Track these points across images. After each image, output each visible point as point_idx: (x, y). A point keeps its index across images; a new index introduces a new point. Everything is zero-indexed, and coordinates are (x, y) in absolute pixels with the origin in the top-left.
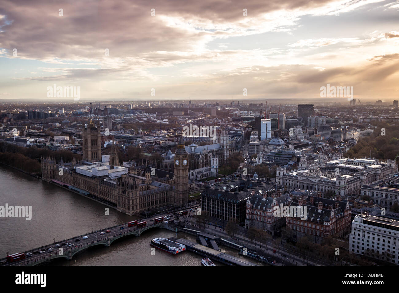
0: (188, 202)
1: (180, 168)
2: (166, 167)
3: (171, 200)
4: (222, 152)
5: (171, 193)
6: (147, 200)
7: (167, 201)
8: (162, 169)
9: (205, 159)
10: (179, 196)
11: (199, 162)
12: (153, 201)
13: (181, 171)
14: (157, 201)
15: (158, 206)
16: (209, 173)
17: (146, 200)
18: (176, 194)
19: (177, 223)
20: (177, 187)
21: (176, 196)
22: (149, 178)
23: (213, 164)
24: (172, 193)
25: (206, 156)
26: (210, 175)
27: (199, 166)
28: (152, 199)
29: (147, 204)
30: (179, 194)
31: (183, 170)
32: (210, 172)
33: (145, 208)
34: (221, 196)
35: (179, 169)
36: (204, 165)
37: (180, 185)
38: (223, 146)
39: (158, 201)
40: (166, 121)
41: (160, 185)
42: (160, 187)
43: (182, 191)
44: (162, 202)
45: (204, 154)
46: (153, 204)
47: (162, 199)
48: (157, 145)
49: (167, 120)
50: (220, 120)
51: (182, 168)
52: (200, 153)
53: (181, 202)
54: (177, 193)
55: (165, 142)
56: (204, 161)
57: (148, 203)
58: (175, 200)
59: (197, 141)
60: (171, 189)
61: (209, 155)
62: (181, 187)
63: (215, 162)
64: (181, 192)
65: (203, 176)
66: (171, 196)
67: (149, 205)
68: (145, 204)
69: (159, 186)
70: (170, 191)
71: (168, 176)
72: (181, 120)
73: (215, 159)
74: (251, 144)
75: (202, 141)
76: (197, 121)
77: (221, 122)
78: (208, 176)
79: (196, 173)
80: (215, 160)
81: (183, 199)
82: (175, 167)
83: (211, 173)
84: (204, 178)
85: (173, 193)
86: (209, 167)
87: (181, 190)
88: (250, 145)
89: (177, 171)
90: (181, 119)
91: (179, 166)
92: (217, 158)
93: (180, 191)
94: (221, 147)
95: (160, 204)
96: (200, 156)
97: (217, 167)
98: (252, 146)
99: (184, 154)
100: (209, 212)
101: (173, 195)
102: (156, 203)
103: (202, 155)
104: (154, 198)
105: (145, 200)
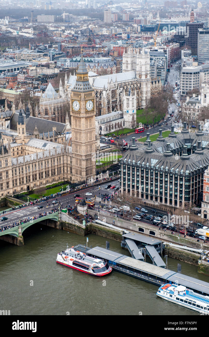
0: (95, 173)
1: (81, 115)
2: (46, 114)
3: (66, 172)
4: (139, 85)
5: (65, 158)
6: (25, 172)
7: (59, 172)
8: (40, 116)
9: (113, 97)
10: (81, 165)
11: (102, 103)
12: (35, 173)
13: (83, 120)
14: (42, 173)
15: (44, 182)
16: (121, 122)
17: (23, 172)
18: (74, 160)
19: (83, 211)
20: (77, 147)
21: (74, 163)
22: (23, 133)
23: (128, 106)
24: (66, 160)
25: (114, 92)
26: (123, 126)
27: (102, 111)
28: (34, 170)
29: (25, 179)
30: (81, 160)
31: (86, 118)
32: (122, 120)
33: (22, 186)
34: (158, 163)
35: (80, 118)
36: (111, 109)
37: (80, 146)
38: (140, 76)
39: (44, 174)
40: (29, 33)
41: (45, 145)
42: (45, 148)
43: (86, 156)
44: (50, 175)
45: (110, 90)
46: (35, 179)
47: (50, 169)
48: (24, 75)
49: (30, 31)
50: (120, 31)
51: (84, 115)
52: (104, 88)
53: (84, 174)
54: (77, 159)
55: (36, 70)
56: (111, 102)
57: (26, 177)
58: (73, 171)
59: (92, 67)
60: (65, 153)
61: (118, 91)
62: (83, 148)
63: (130, 103)
64: (84, 158)
65: (111, 127)
66: (65, 165)
67: (28, 181)
68: (21, 180)
69: (43, 148)
70: (63, 156)
71: (54, 129)
72: (55, 30)
73: (131, 97)
74: (186, 72)
75: (99, 68)
76: (81, 31)
77: (124, 33)
78: (118, 127)
79: (98, 122)
80: (131, 99)
81: (87, 168)
82: (71, 114)
83: (124, 121)
84: (112, 131)
85: (69, 159)
86: (120, 112)
87: (83, 154)
88: (184, 73)
89: (76, 121)
90: (53, 29)
91: (79, 112)
92: (133, 97)
93: (81, 156)
94: (138, 77)
95: (47, 179)
96: (104, 92)
97: (133, 111)
98: (187, 73)
99: (88, 90)
100: (135, 190)
101: (69, 162)
102: (41, 177)
103: (108, 92)
104: (37, 169)
105: (21, 173)
